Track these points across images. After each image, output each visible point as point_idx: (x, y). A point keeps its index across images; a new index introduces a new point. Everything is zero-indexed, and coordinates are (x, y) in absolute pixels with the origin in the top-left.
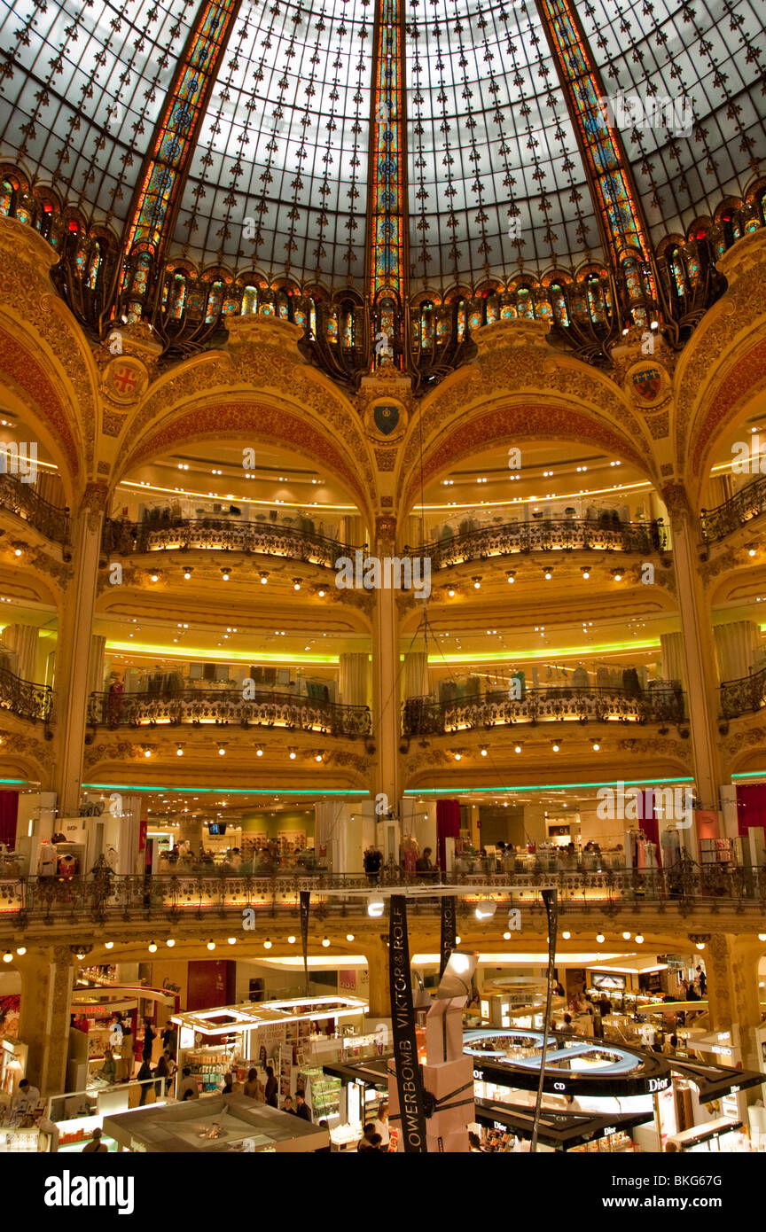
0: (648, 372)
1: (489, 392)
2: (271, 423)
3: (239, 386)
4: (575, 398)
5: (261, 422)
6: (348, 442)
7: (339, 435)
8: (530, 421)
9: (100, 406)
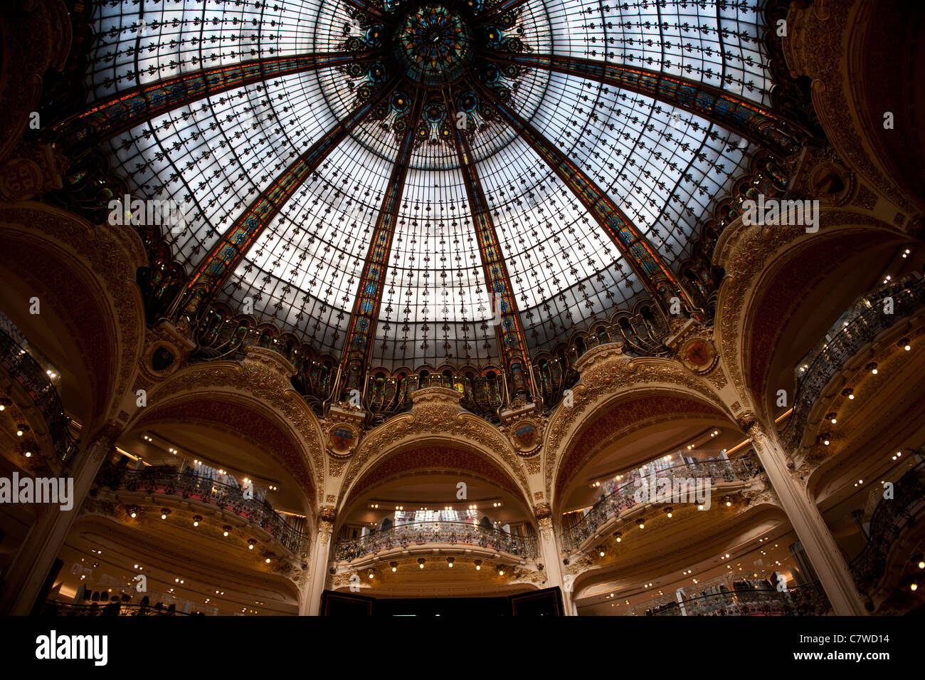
0: (347, 431)
5: (70, 296)
6: (123, 355)
7: (121, 346)
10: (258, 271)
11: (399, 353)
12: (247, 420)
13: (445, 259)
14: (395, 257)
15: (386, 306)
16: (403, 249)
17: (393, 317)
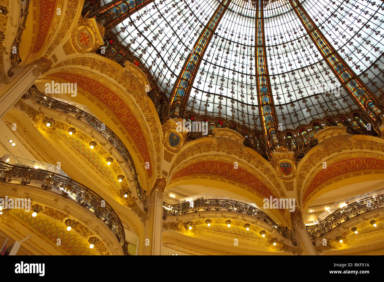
0: (287, 164)
1: (218, 151)
2: (122, 114)
3: (121, 86)
4: (254, 167)
5: (118, 110)
6: (154, 140)
7: (151, 135)
8: (229, 172)
9: (68, 37)
10: (202, 92)
11: (295, 119)
12: (227, 170)
13: (301, 62)
14: (271, 69)
15: (276, 97)
16: (274, 64)
17: (282, 101)
